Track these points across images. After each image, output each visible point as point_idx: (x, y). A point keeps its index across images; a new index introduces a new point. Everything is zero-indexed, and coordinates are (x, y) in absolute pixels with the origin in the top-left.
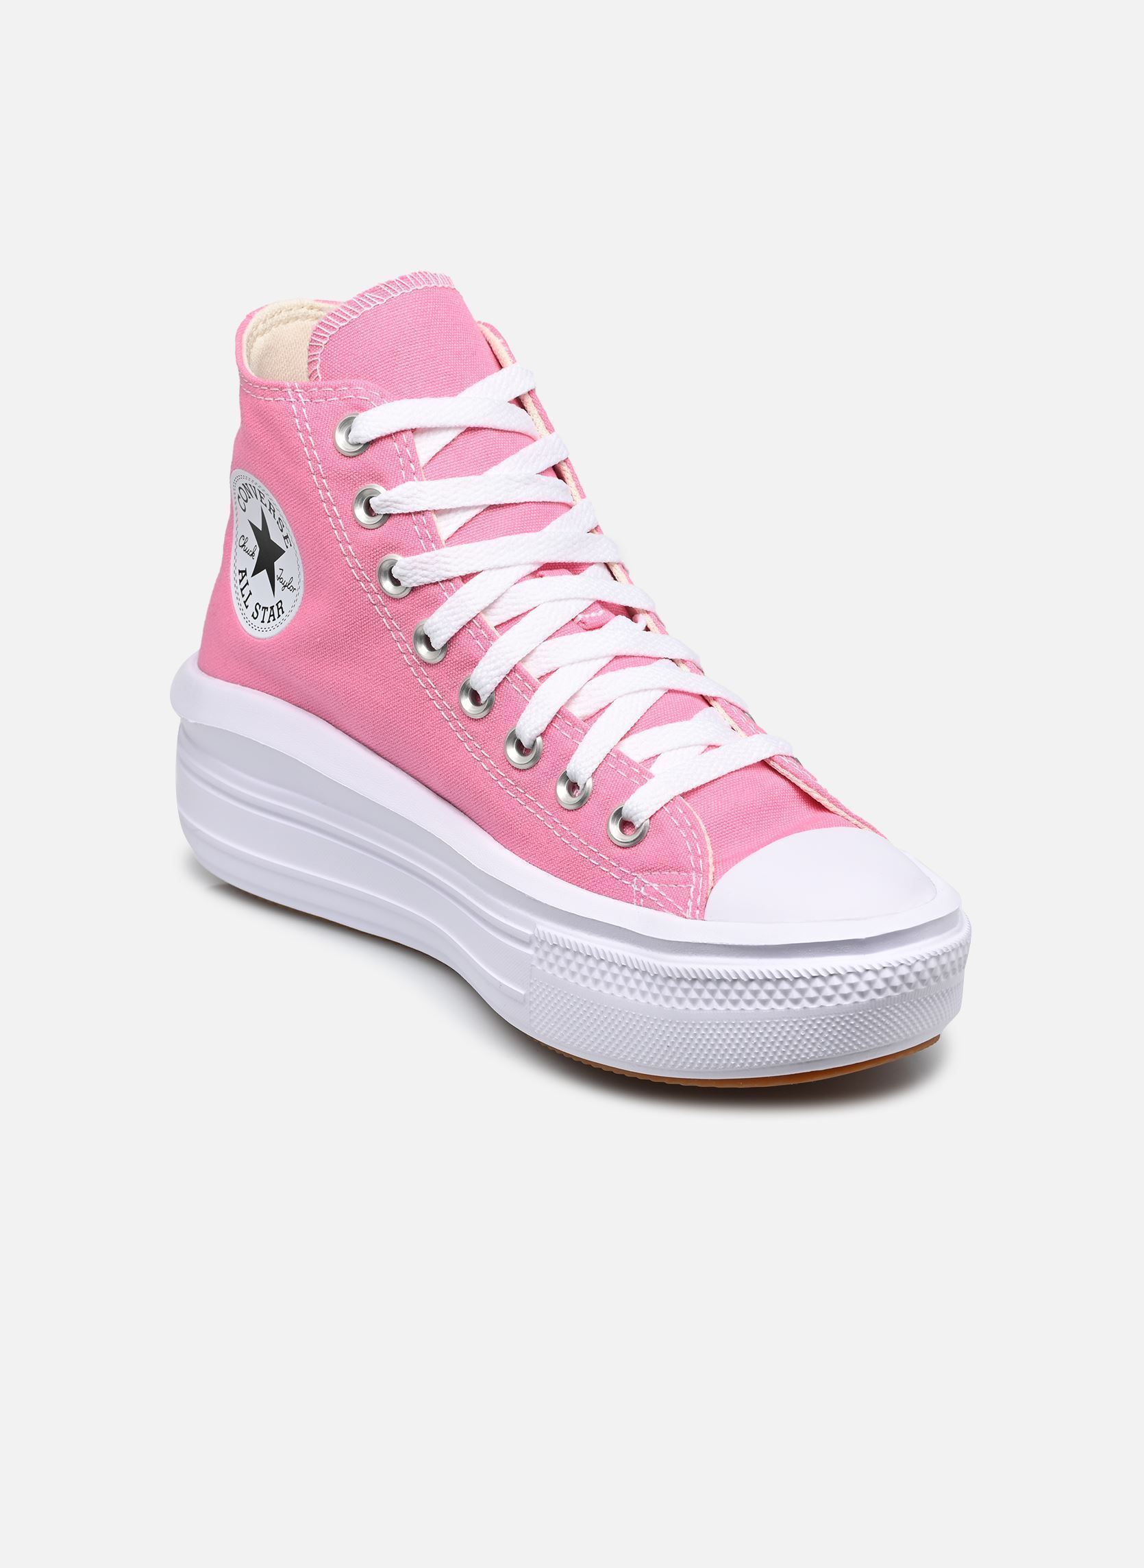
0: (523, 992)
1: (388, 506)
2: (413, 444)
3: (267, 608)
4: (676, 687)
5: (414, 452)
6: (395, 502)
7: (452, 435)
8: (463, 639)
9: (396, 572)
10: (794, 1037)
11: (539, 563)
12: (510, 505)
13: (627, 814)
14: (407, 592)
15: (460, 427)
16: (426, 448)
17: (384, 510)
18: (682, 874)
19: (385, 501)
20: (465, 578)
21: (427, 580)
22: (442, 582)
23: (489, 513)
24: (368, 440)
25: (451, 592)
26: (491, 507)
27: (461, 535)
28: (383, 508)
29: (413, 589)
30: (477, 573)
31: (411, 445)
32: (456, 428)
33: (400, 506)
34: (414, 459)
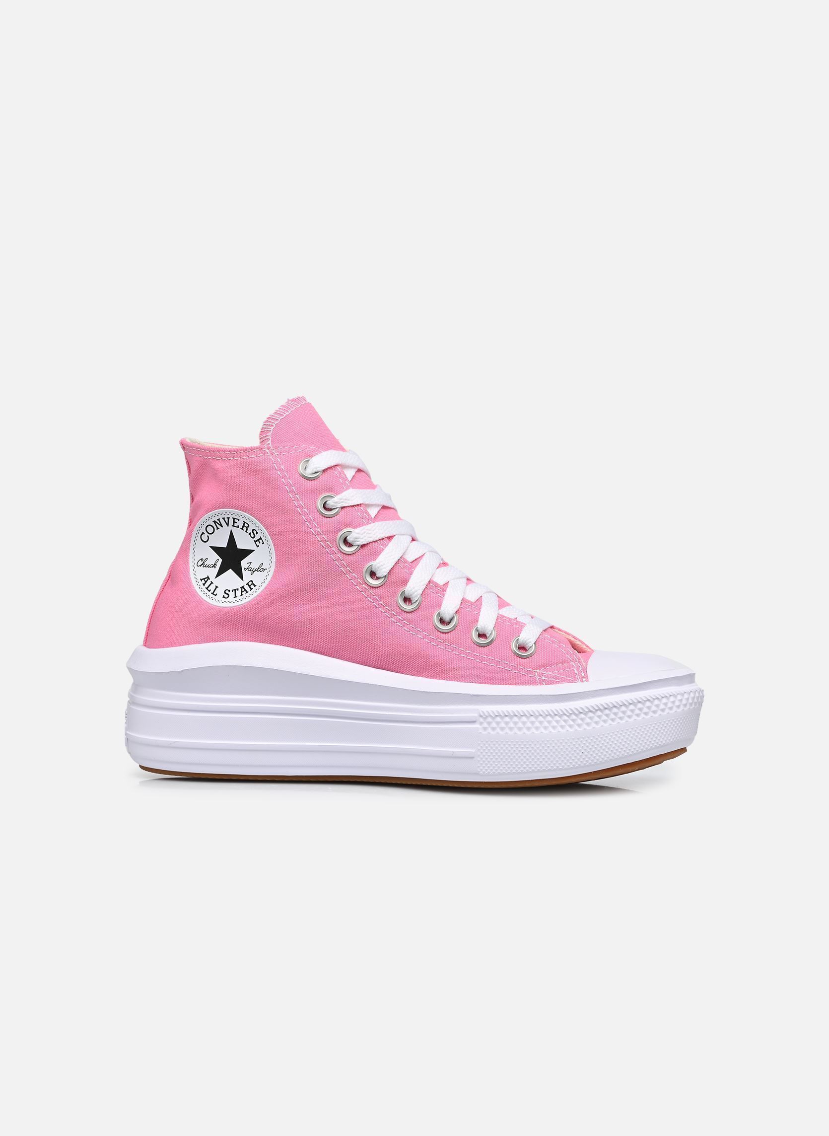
0: (473, 751)
1: (342, 502)
2: (344, 472)
3: (238, 589)
5: (345, 475)
6: (346, 499)
7: (354, 471)
8: (396, 570)
9: (350, 539)
10: (655, 732)
13: (523, 641)
14: (359, 547)
15: (356, 468)
17: (340, 505)
18: (565, 664)
19: (341, 499)
20: (389, 538)
21: (371, 540)
22: (378, 540)
24: (323, 469)
25: (386, 545)
26: (384, 507)
28: (340, 503)
29: (363, 546)
30: (395, 535)
31: (342, 472)
32: (354, 468)
33: (348, 502)
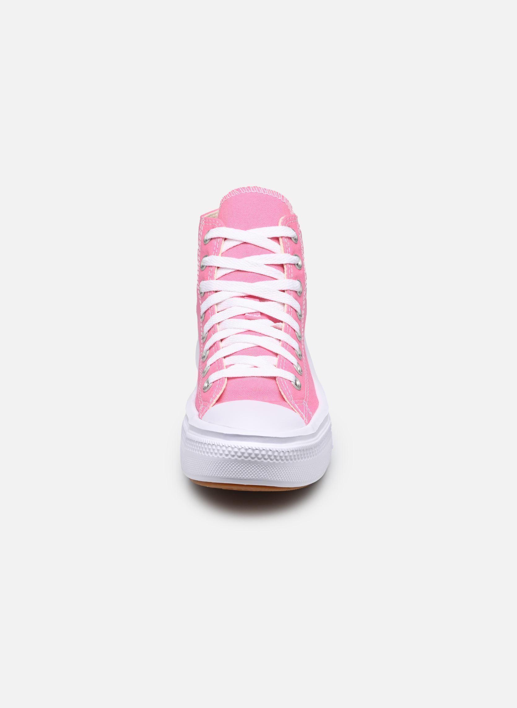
2: (221, 243)
4: (261, 345)
5: (220, 246)
7: (238, 243)
8: (207, 313)
11: (246, 294)
12: (245, 271)
15: (241, 241)
16: (226, 246)
18: (207, 403)
20: (216, 292)
21: (206, 291)
22: (209, 292)
23: (236, 272)
26: (238, 271)
27: (224, 277)
29: (204, 293)
30: (219, 291)
31: (220, 244)
32: (240, 241)
34: (219, 249)
